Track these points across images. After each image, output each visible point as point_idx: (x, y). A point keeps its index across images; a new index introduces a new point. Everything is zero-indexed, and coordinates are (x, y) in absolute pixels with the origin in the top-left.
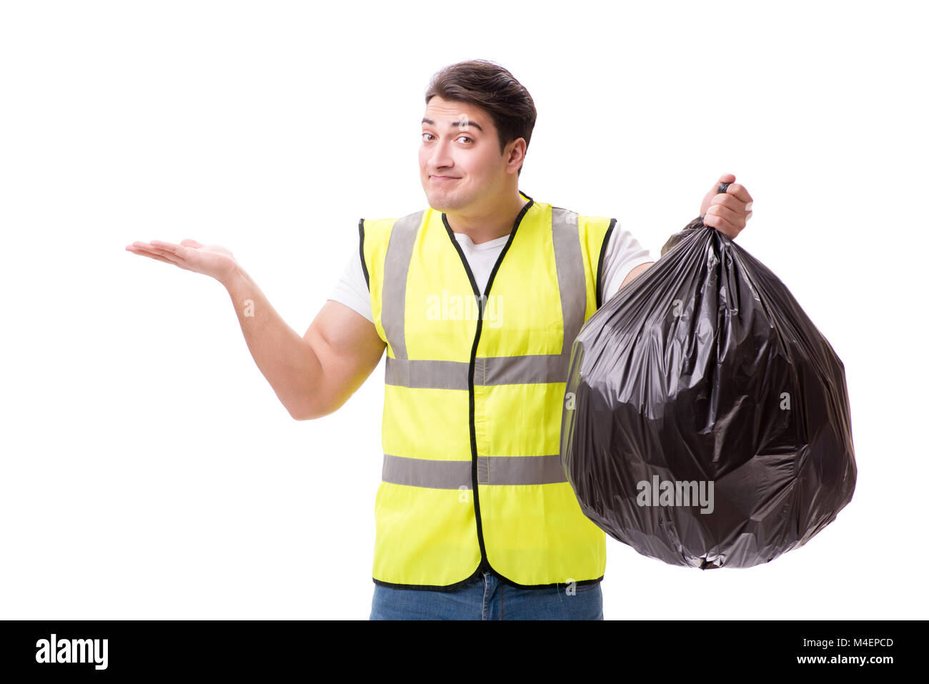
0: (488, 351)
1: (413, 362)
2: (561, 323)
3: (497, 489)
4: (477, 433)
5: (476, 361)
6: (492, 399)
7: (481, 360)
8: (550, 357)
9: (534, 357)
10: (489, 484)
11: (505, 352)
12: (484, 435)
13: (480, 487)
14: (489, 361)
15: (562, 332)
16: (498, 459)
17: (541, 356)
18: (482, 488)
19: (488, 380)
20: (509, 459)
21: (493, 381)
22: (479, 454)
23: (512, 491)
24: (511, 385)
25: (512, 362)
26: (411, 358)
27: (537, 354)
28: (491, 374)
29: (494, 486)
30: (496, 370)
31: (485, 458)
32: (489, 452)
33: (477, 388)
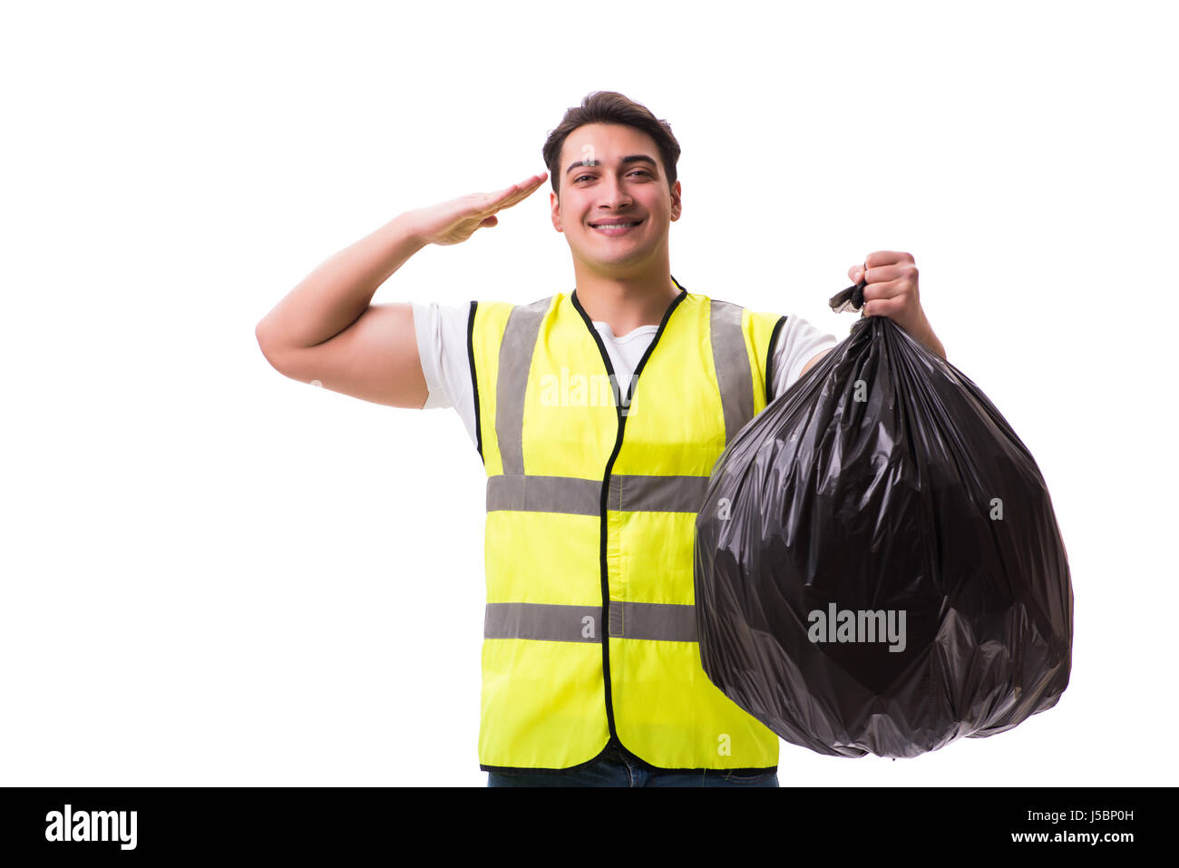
0: (626, 468)
1: (531, 478)
3: (633, 644)
4: (610, 571)
5: (611, 480)
6: (630, 528)
7: (618, 478)
9: (687, 479)
10: (623, 637)
11: (650, 469)
12: (619, 574)
13: (610, 640)
14: (627, 478)
16: (635, 606)
17: (695, 478)
18: (614, 642)
19: (625, 504)
20: (650, 606)
21: (631, 505)
22: (613, 598)
23: (653, 648)
24: (654, 513)
25: (659, 482)
26: (528, 472)
27: (690, 475)
28: (629, 497)
29: (630, 640)
30: (636, 493)
31: (619, 604)
32: (625, 596)
33: (610, 513)
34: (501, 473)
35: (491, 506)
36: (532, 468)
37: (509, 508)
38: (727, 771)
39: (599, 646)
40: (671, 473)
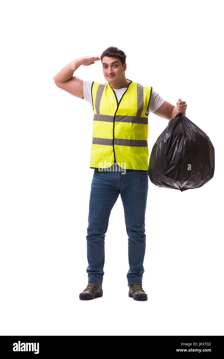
1: (101, 115)
2: (137, 109)
3: (118, 146)
4: (115, 133)
6: (119, 125)
7: (117, 116)
8: (133, 117)
9: (129, 116)
11: (123, 114)
12: (116, 133)
13: (114, 145)
14: (118, 116)
15: (137, 111)
16: (119, 139)
18: (115, 146)
20: (122, 139)
21: (119, 121)
22: (115, 138)
23: (122, 147)
24: (123, 122)
25: (124, 117)
26: (100, 114)
27: (130, 116)
28: (119, 119)
30: (120, 118)
31: (116, 139)
32: (117, 137)
33: (115, 122)
34: (96, 114)
35: (94, 120)
36: (101, 113)
37: (98, 120)
38: (137, 170)
39: (112, 146)
40: (127, 115)
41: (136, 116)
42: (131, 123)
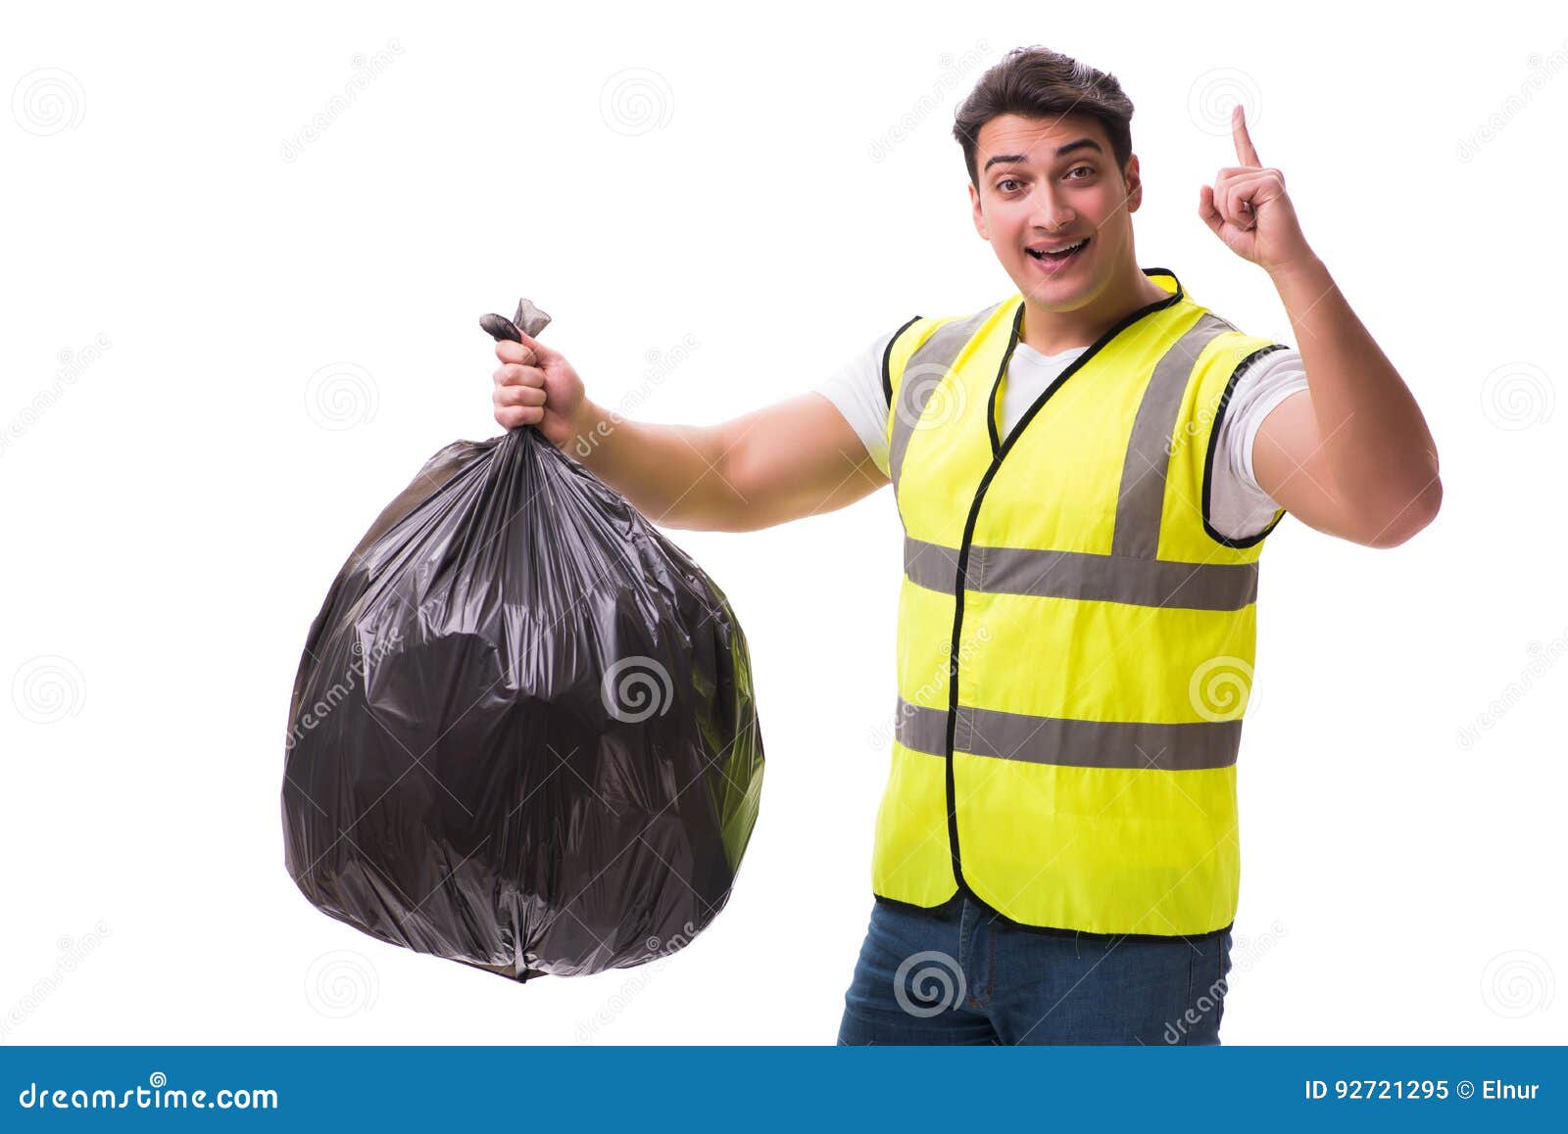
0: (990, 537)
2: (1114, 504)
3: (983, 762)
4: (962, 668)
5: (971, 551)
6: (991, 614)
7: (979, 550)
8: (1089, 559)
9: (1062, 555)
10: (969, 752)
11: (1019, 540)
12: (972, 672)
13: (955, 754)
14: (992, 553)
15: (1112, 519)
16: (988, 713)
17: (1074, 555)
18: (957, 756)
19: (986, 583)
20: (1007, 716)
21: (992, 586)
22: (962, 701)
23: (1004, 769)
24: (1021, 597)
25: (1028, 557)
27: (1068, 550)
28: (991, 578)
29: (978, 757)
30: (1002, 569)
31: (968, 711)
32: (976, 700)
33: (968, 594)
38: (1109, 936)
39: (943, 760)
40: (1043, 548)
41: (1108, 552)
42: (1077, 602)
